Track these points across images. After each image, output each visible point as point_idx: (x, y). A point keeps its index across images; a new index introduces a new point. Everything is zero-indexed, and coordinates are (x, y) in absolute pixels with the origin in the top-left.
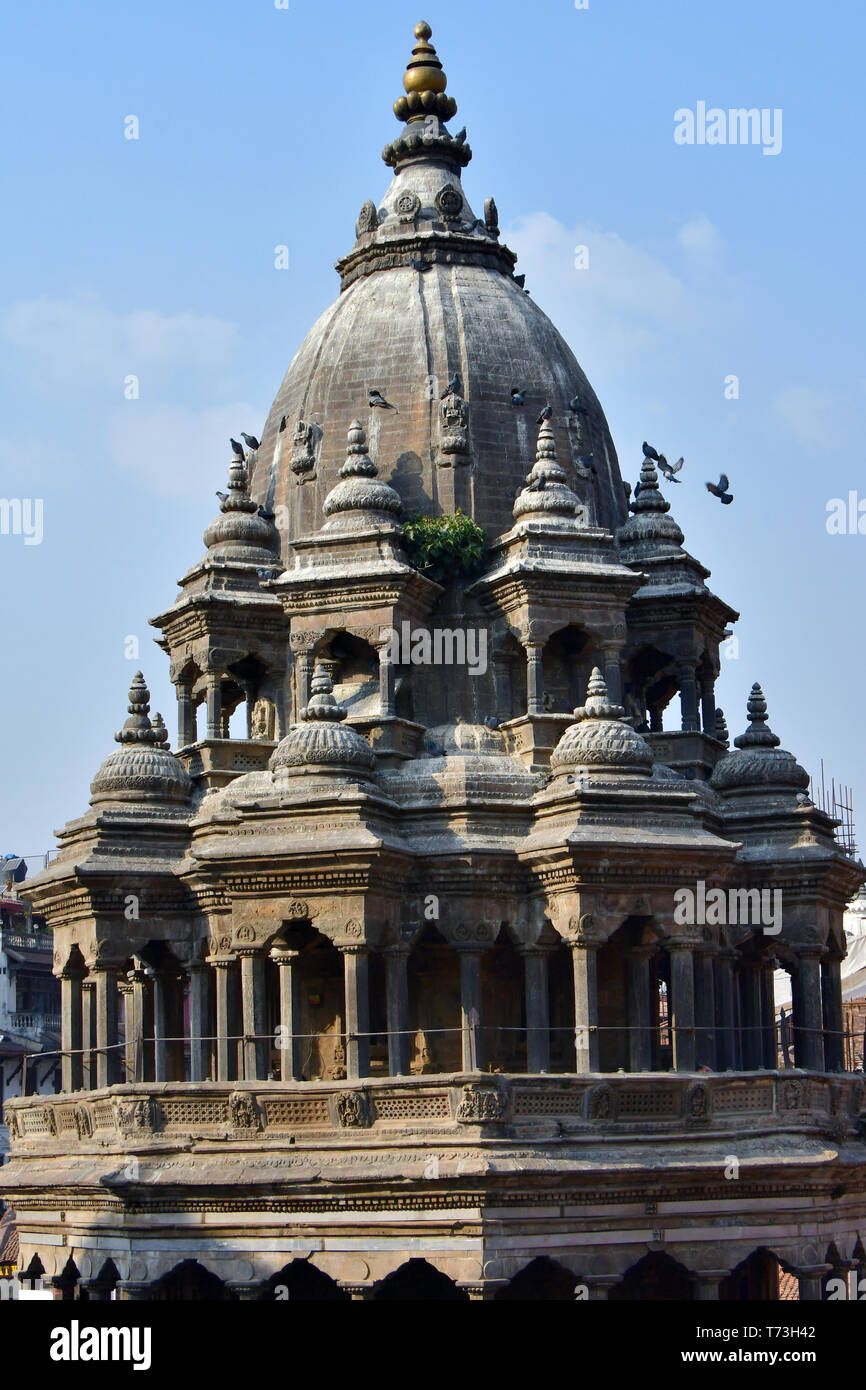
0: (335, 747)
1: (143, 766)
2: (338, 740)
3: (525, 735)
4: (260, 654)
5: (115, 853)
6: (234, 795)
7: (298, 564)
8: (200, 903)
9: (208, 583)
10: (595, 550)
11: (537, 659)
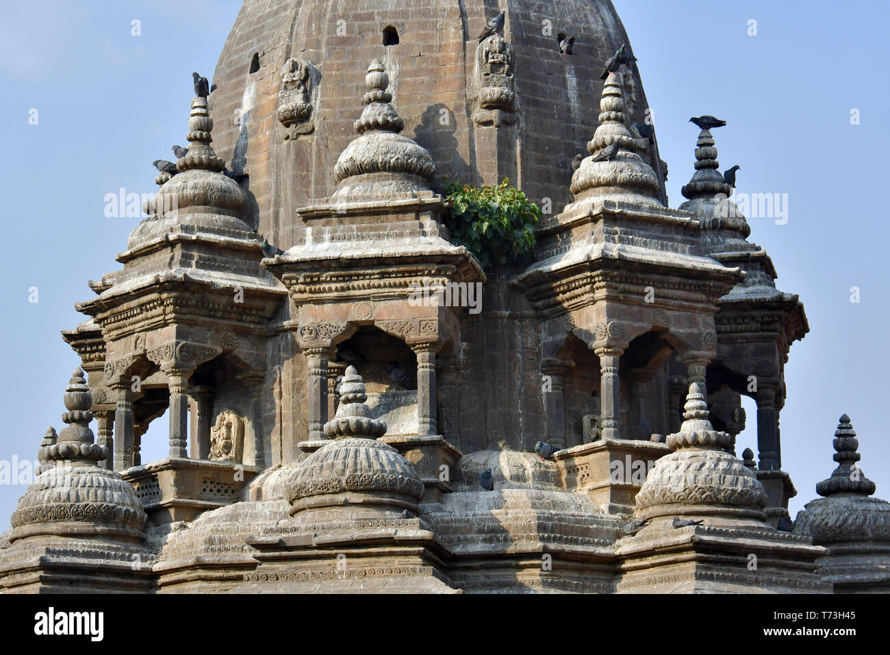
0: (383, 471)
1: (92, 490)
2: (385, 462)
3: (596, 467)
6: (222, 531)
7: (309, 238)
9: (172, 258)
10: (679, 237)
11: (614, 371)
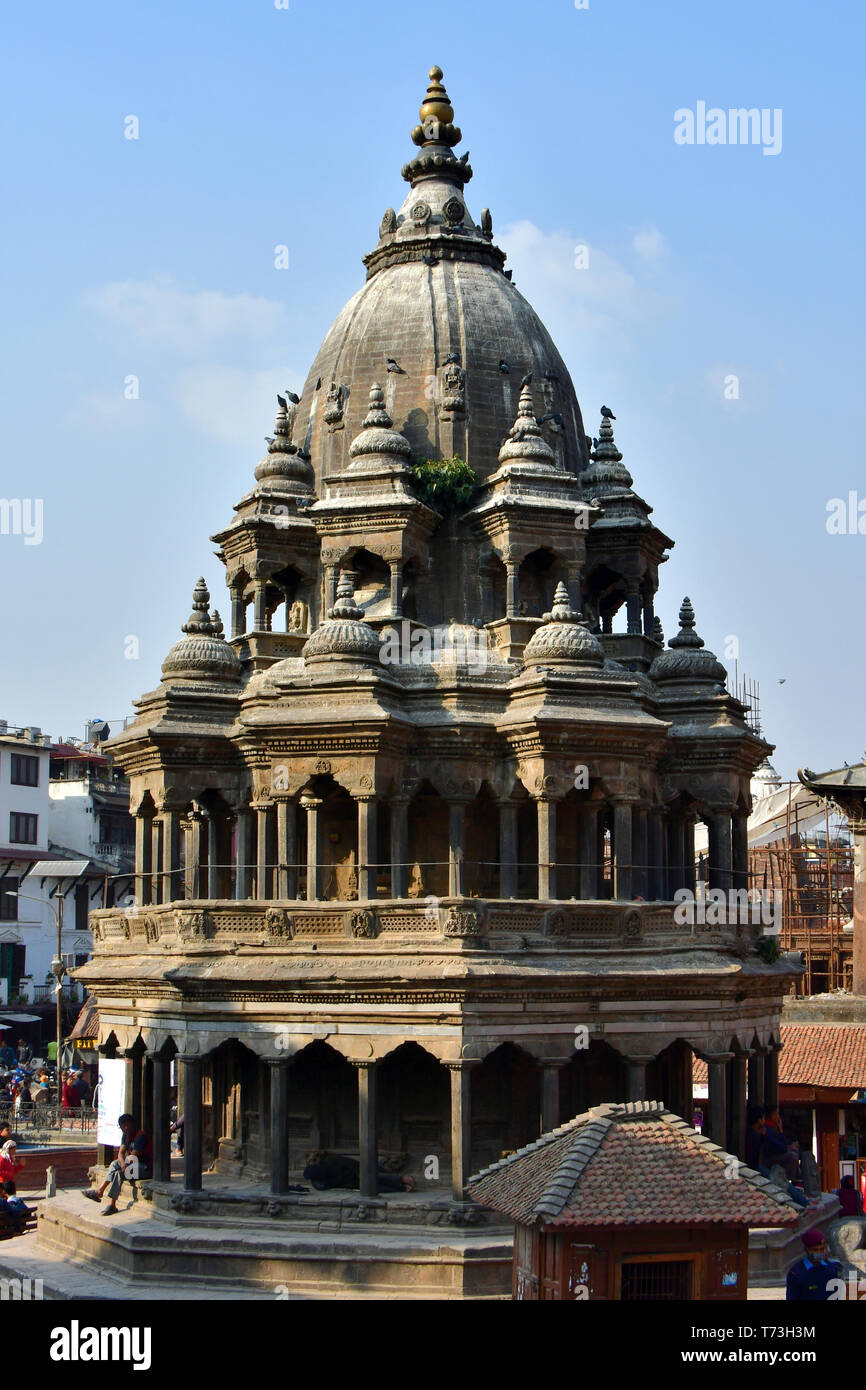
0: (355, 640)
1: (204, 651)
3: (504, 634)
4: (297, 565)
5: (180, 719)
6: (274, 676)
7: (328, 496)
8: (246, 760)
9: (257, 509)
10: (562, 489)
11: (515, 575)
